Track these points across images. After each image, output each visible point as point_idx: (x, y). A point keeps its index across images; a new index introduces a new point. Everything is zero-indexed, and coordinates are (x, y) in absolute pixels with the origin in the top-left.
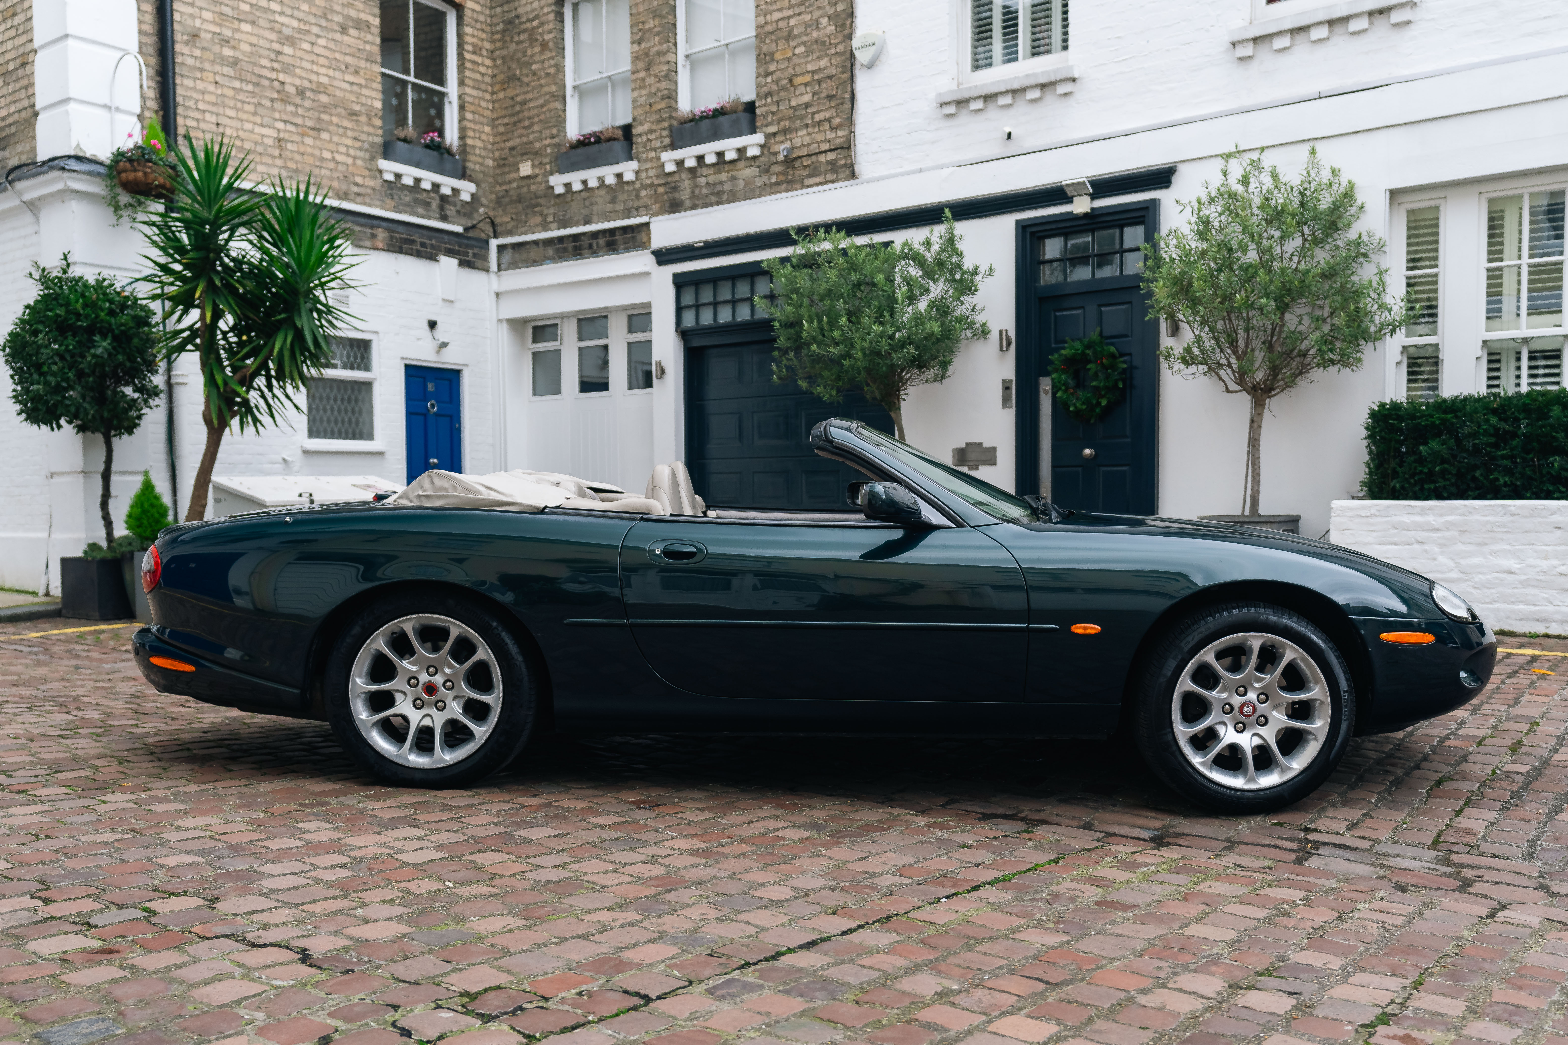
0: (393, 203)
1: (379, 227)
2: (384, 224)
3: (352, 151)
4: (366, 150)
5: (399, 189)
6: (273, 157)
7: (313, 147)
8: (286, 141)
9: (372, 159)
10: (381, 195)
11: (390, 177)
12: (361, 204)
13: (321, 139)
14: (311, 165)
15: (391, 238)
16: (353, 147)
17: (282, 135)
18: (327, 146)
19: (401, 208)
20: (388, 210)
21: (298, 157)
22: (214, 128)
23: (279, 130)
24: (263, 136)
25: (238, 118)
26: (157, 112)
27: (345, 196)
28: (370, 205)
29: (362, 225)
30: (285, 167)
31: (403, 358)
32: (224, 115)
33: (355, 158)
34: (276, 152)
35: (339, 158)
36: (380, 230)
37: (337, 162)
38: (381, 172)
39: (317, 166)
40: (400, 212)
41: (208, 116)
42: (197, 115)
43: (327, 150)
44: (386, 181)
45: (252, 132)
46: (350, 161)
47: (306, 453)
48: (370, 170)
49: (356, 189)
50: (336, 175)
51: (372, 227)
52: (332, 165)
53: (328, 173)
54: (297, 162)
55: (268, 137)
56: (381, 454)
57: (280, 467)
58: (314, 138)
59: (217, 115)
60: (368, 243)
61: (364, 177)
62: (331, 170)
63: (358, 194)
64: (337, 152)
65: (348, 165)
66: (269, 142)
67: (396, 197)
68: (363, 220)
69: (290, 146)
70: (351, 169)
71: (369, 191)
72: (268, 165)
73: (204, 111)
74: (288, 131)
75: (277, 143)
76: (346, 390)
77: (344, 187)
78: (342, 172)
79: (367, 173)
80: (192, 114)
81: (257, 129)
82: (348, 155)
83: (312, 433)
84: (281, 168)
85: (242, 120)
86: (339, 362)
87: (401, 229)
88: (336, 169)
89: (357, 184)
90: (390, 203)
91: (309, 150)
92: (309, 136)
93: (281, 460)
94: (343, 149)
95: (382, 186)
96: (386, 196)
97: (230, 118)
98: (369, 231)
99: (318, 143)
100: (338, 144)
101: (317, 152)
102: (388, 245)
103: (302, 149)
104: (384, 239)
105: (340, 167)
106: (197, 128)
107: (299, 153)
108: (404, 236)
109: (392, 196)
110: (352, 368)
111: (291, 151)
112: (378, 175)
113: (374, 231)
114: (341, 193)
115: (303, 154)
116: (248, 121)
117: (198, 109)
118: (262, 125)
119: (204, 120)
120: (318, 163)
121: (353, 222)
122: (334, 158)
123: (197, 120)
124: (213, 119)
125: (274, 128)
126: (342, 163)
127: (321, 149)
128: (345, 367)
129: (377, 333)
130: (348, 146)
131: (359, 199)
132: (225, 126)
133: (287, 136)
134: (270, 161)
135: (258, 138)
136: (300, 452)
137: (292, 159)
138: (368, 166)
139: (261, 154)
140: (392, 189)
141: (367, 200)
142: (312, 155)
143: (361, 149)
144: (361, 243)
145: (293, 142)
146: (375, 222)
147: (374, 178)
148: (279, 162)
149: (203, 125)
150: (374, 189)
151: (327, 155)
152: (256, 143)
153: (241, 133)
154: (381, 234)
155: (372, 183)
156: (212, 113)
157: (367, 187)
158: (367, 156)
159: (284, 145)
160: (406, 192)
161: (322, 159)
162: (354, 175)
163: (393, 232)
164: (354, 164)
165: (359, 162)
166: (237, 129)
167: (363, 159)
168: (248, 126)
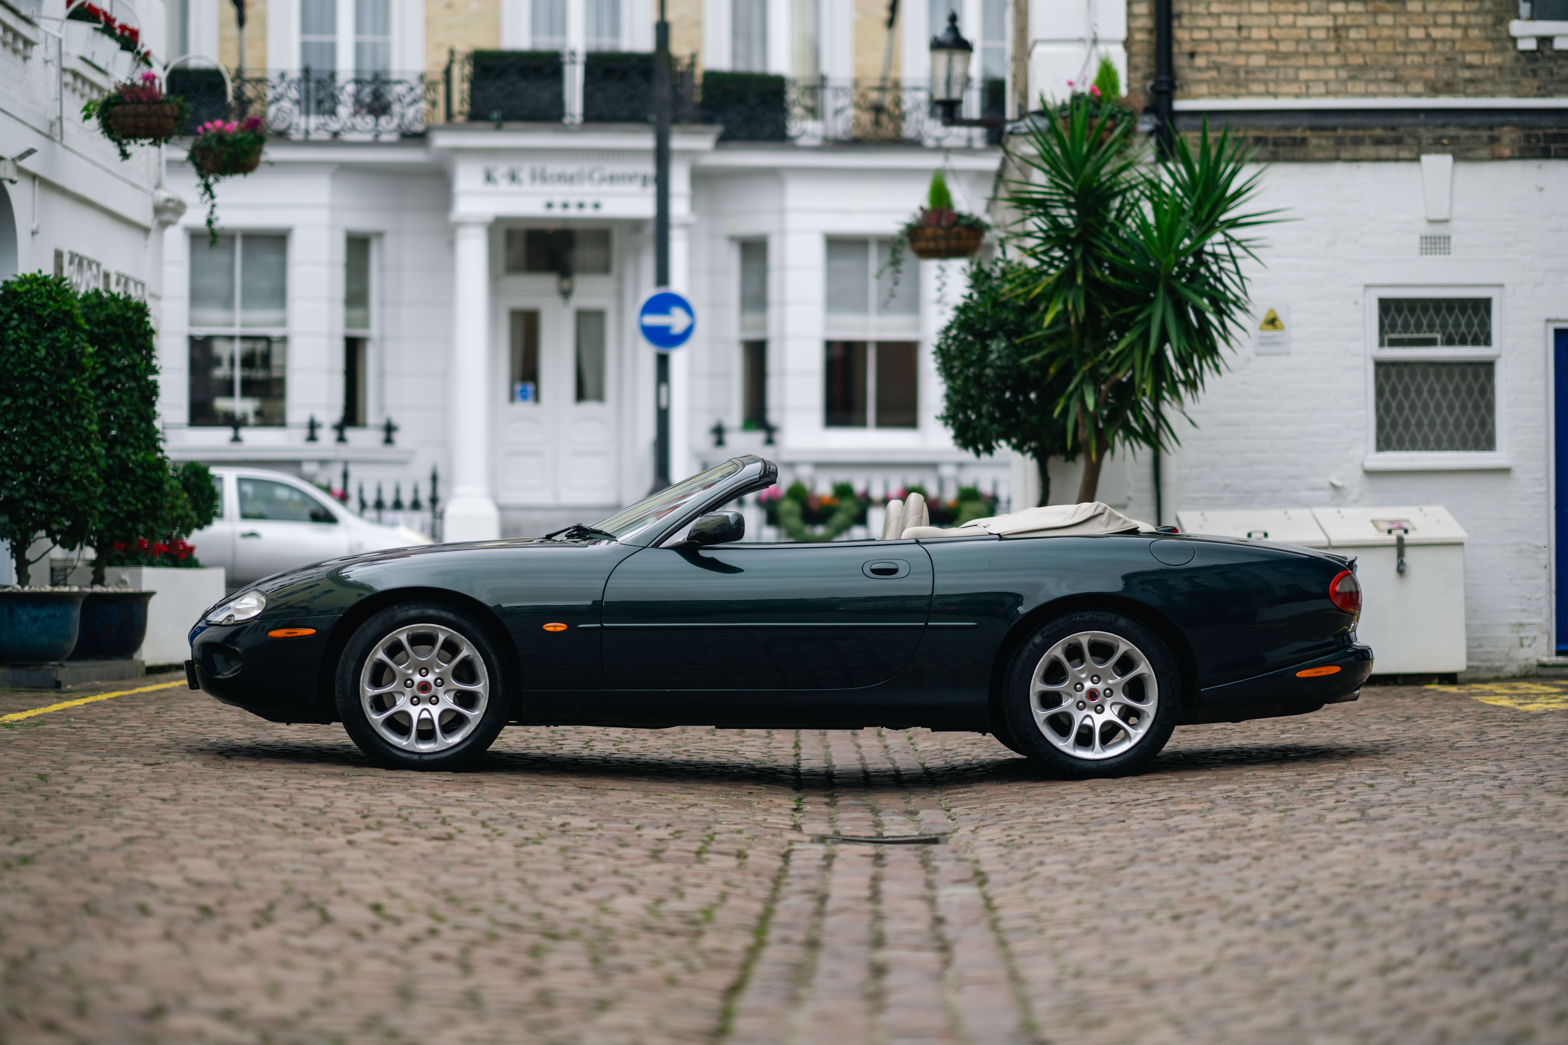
0: (1536, 83)
1: (1503, 125)
2: (1515, 119)
3: (1461, 19)
4: (1489, 12)
5: (1549, 58)
6: (1325, 54)
7: (1393, 27)
8: (1347, 28)
9: (1501, 20)
10: (1513, 73)
11: (1532, 45)
12: (1476, 95)
13: (1406, 13)
14: (1387, 54)
15: (1528, 138)
16: (1464, 13)
17: (1340, 21)
18: (1416, 19)
19: (1551, 87)
20: (1525, 96)
21: (1366, 47)
22: (1234, 34)
23: (1335, 16)
24: (1309, 29)
25: (1271, 13)
26: (1150, 31)
27: (1449, 88)
28: (1493, 95)
29: (1475, 128)
30: (1345, 66)
31: (1548, 321)
32: (1250, 13)
33: (1466, 28)
34: (1332, 47)
35: (1436, 33)
36: (1506, 129)
37: (1435, 41)
38: (1514, 40)
39: (1398, 54)
40: (1550, 94)
41: (1225, 21)
42: (1210, 22)
43: (1417, 26)
44: (1524, 52)
45: (1294, 26)
46: (1458, 34)
47: (1371, 473)
48: (1492, 40)
49: (1467, 74)
50: (1430, 60)
51: (1491, 128)
52: (1425, 47)
53: (1417, 59)
54: (1364, 55)
55: (1318, 28)
56: (1505, 471)
57: (1327, 494)
58: (1395, 14)
59: (1239, 15)
60: (1484, 153)
61: (1483, 53)
62: (1423, 54)
63: (1471, 81)
64: (1436, 25)
65: (1453, 41)
66: (1320, 34)
67: (1542, 73)
68: (1474, 120)
69: (1353, 34)
70: (1458, 46)
71: (1490, 72)
72: (1317, 68)
73: (1219, 15)
74: (1353, 13)
75: (1332, 33)
76: (1451, 376)
77: (1446, 75)
78: (1441, 53)
79: (1489, 46)
80: (1201, 22)
81: (1301, 21)
82: (1454, 25)
83: (1384, 443)
84: (1336, 68)
85: (1276, 14)
86: (1439, 336)
87: (1546, 121)
88: (1433, 51)
89: (1470, 67)
90: (1529, 83)
91: (1386, 32)
92: (1385, 12)
93: (1327, 485)
94: (1446, 19)
95: (1517, 60)
96: (1524, 74)
97: (1259, 14)
98: (1485, 134)
99: (1403, 20)
100: (1435, 14)
101: (1400, 33)
102: (1522, 149)
103: (1374, 34)
104: (1513, 141)
105: (1439, 47)
106: (1209, 40)
107: (1368, 40)
108: (1555, 131)
109: (1534, 73)
110: (1463, 342)
111: (1355, 41)
112: (1510, 45)
113: (1496, 133)
114: (1440, 85)
115: (1374, 41)
116: (1286, 13)
117: (1210, 14)
118: (1309, 14)
119: (1220, 27)
120: (1400, 49)
121: (1456, 126)
122: (1428, 36)
123: (1209, 29)
124: (1233, 22)
125: (1328, 13)
126: (1444, 40)
127: (1406, 28)
128: (1449, 341)
129: (1501, 286)
130: (1454, 14)
131: (1471, 89)
132: (1250, 28)
133: (1348, 21)
134: (1320, 61)
135: (1303, 34)
136: (1360, 473)
137: (1357, 51)
138: (1491, 33)
139: (1306, 55)
140: (1536, 60)
141: (1488, 87)
142: (1392, 39)
143: (1477, 13)
144: (1470, 154)
145: (1359, 26)
146: (1497, 119)
147: (1503, 50)
148: (1334, 60)
149: (1218, 34)
150: (1500, 68)
151: (1417, 33)
152: (1298, 41)
153: (1275, 33)
154: (1509, 135)
155: (1497, 59)
156: (1231, 14)
157: (1487, 67)
158: (1490, 20)
159: (1343, 33)
160: (1561, 62)
161: (1409, 41)
162: (1463, 53)
163: (1532, 128)
164: (1465, 37)
165: (1474, 33)
166: (1269, 28)
167: (1483, 27)
168: (1287, 20)
